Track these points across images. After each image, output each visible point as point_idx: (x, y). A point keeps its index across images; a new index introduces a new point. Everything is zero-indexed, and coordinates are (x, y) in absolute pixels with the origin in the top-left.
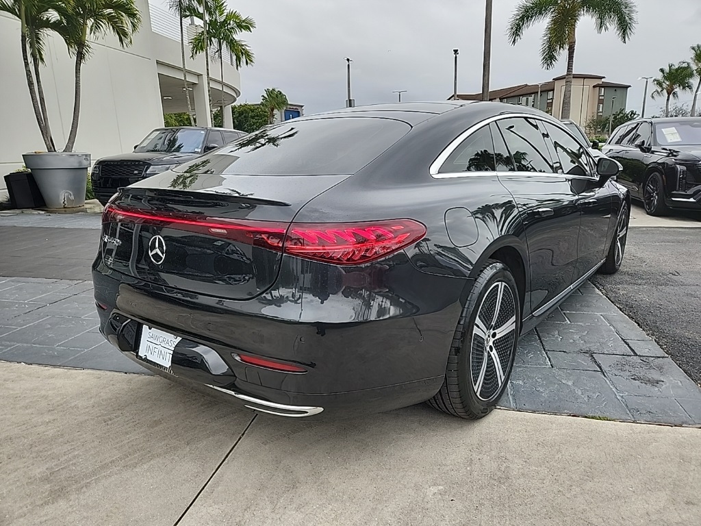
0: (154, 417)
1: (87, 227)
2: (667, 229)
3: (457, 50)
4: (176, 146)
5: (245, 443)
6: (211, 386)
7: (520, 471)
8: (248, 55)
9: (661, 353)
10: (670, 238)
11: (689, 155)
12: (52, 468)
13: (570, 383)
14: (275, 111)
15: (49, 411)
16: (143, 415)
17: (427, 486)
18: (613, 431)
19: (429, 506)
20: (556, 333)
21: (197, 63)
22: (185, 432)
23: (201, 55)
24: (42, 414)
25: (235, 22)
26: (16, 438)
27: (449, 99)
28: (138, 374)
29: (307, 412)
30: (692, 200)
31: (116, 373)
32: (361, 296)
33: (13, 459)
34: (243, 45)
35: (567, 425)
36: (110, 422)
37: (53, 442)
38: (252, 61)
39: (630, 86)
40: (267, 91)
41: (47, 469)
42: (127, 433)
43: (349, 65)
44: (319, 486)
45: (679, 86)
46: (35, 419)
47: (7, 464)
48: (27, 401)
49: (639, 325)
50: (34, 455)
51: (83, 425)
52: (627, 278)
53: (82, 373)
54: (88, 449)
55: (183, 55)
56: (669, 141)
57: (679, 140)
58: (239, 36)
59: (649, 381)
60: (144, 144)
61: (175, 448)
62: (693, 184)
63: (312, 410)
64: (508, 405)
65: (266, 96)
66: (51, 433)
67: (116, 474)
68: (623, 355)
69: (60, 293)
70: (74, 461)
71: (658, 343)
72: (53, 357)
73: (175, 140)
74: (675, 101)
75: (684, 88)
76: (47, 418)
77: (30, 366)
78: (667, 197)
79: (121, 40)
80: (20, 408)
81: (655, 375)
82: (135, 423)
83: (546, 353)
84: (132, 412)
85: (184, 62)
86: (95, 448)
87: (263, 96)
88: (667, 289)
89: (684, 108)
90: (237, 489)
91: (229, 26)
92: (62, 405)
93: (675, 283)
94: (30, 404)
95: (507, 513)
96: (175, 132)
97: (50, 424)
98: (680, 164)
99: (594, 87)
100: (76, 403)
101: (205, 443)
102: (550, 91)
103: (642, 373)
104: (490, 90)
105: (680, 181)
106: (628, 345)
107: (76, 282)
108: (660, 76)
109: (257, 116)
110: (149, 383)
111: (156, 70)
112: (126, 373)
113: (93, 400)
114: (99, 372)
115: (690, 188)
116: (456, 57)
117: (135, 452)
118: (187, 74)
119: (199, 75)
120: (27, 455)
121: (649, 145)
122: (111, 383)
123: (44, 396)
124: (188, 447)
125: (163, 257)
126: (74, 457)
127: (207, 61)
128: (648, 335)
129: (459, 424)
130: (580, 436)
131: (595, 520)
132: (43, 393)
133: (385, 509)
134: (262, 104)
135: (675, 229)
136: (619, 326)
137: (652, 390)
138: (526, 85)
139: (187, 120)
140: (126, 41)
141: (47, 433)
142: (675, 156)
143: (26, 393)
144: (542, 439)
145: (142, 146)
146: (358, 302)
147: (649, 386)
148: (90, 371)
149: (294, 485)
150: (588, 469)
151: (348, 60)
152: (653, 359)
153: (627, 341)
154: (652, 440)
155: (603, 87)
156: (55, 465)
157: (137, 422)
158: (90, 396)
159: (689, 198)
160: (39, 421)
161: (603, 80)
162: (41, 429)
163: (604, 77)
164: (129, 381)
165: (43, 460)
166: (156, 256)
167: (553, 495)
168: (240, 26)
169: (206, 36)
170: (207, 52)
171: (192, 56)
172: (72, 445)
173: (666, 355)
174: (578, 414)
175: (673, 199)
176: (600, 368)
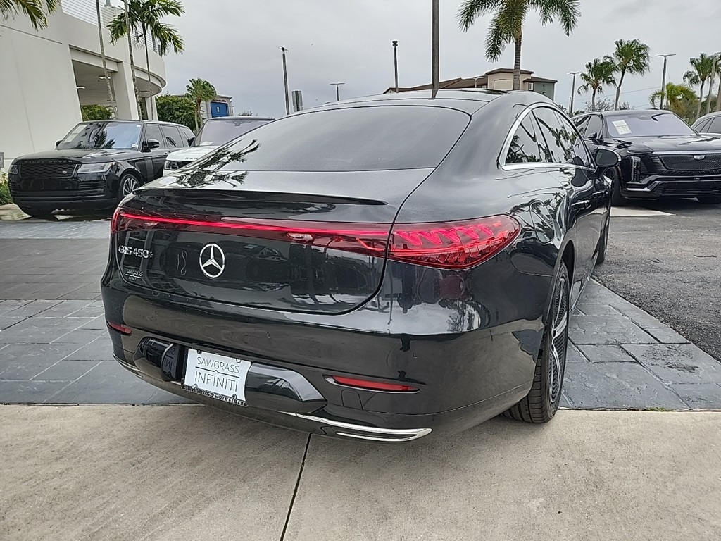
0: (191, 453)
1: (12, 237)
2: (628, 219)
3: (396, 42)
4: (106, 143)
5: (310, 474)
6: (294, 414)
7: (611, 473)
8: (177, 42)
9: (683, 340)
10: (635, 227)
11: (642, 146)
12: (89, 529)
13: (615, 376)
14: (203, 103)
15: (57, 459)
16: (177, 453)
17: (526, 500)
18: (678, 422)
19: (538, 521)
20: (577, 326)
21: (118, 49)
22: (235, 467)
23: (123, 40)
24: (49, 463)
25: (160, 4)
26: (27, 497)
27: (385, 93)
28: (149, 404)
29: (415, 435)
30: (646, 189)
31: (122, 406)
32: (456, 307)
33: (34, 522)
34: (170, 30)
35: (633, 420)
36: (139, 465)
37: (78, 497)
38: (181, 48)
39: (556, 82)
40: (192, 81)
41: (83, 531)
42: (166, 476)
43: (284, 55)
44: (412, 513)
45: (603, 81)
46: (43, 470)
47: (28, 531)
48: (23, 449)
49: (648, 313)
50: (59, 515)
51: (107, 472)
52: (614, 267)
53: (79, 409)
54: (125, 500)
55: (101, 39)
56: (620, 133)
57: (630, 132)
58: (165, 19)
59: (684, 368)
60: (69, 140)
61: (232, 488)
62: (647, 175)
63: (420, 432)
64: (566, 405)
65: (191, 86)
66: (70, 485)
67: (173, 527)
68: (649, 344)
69: (10, 315)
70: (114, 517)
71: (675, 330)
72: (34, 393)
73: (103, 136)
74: (600, 96)
75: (608, 82)
76: (58, 467)
77: (8, 406)
78: (622, 187)
79: (33, 20)
80: (17, 459)
81: (687, 362)
82: (170, 463)
83: (577, 347)
84: (162, 450)
85: (102, 47)
86: (134, 498)
87: (188, 86)
88: (656, 276)
89: (607, 102)
90: (324, 528)
91: (154, 8)
92: (70, 450)
93: (660, 270)
94: (28, 452)
95: (619, 519)
96: (101, 127)
97: (64, 475)
98: (634, 155)
99: (524, 82)
100: (87, 447)
101: (263, 477)
102: (484, 85)
103: (675, 359)
104: (440, 81)
105: (634, 171)
106: (649, 333)
107: (26, 302)
108: (586, 72)
109: (182, 108)
110: (168, 415)
111: (69, 57)
112: (133, 405)
113: (107, 440)
114: (99, 406)
115: (644, 178)
116: (395, 49)
117: (185, 497)
118: (106, 61)
119: (118, 62)
120: (51, 516)
121: (601, 138)
122: (121, 418)
123: (43, 441)
124: (246, 485)
125: (222, 269)
126: (112, 512)
127: (130, 46)
128: (662, 322)
129: (529, 429)
130: (649, 430)
131: (704, 515)
132: (39, 437)
133: (495, 530)
134: (188, 95)
135: (636, 218)
136: (632, 315)
137: (692, 377)
138: (461, 79)
139: (98, 113)
140: (40, 22)
141: (66, 486)
142: (627, 147)
143: (17, 440)
144: (616, 437)
145: (65, 142)
146: (454, 312)
147: (687, 373)
148: (87, 406)
149: (385, 516)
150: (672, 463)
151: (283, 49)
152: (678, 345)
153: (647, 329)
154: (717, 427)
155: (532, 82)
156: (92, 525)
157: (173, 461)
158: (100, 436)
159: (643, 188)
160: (49, 472)
161: (532, 75)
162: (56, 482)
163: (533, 73)
164: (143, 414)
165: (73, 521)
166: (211, 269)
167: (653, 494)
168: (166, 9)
169: (127, 18)
170: (129, 37)
171: (112, 41)
172: (103, 498)
173: (688, 341)
174: (636, 407)
175: (629, 189)
176: (635, 359)
